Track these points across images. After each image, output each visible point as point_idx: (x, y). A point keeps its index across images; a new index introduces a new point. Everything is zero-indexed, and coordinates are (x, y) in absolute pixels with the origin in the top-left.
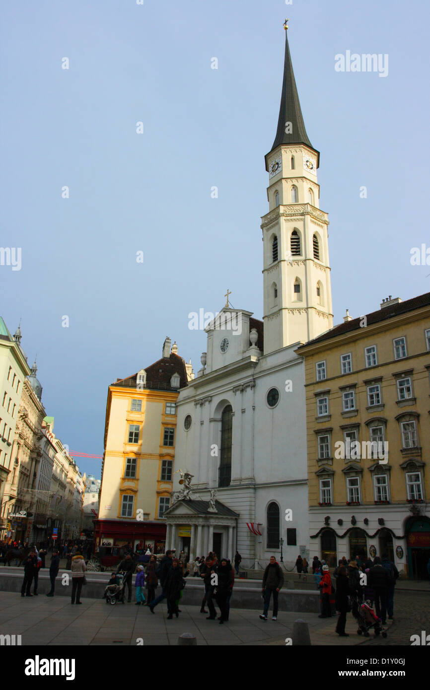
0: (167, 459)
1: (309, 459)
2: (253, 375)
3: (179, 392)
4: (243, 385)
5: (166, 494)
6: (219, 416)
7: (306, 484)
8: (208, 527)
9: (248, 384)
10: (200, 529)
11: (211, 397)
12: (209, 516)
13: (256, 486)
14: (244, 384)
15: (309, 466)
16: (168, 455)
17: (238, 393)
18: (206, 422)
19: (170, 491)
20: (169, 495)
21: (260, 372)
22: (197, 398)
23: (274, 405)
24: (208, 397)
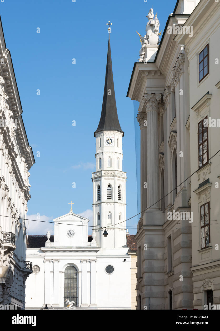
2: (97, 256)
4: (89, 259)
6: (63, 270)
9: (93, 260)
11: (60, 259)
14: (91, 259)
17: (84, 263)
21: (101, 256)
22: (46, 257)
23: (110, 273)
24: (58, 259)
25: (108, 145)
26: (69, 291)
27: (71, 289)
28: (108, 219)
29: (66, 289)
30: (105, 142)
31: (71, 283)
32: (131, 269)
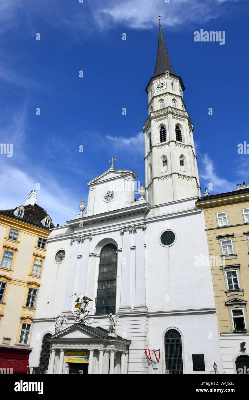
0: (34, 287)
1: (215, 291)
2: (145, 220)
3: (51, 231)
4: (133, 227)
5: (28, 320)
6: (98, 252)
7: (215, 312)
8: (109, 352)
9: (140, 226)
10: (101, 354)
11: (92, 235)
12: (111, 341)
13: (149, 314)
14: (135, 226)
15: (216, 297)
16: (35, 284)
17: (126, 233)
18: (85, 256)
19: (33, 318)
20: (31, 321)
21: (153, 217)
22: (73, 236)
23: (169, 244)
24: (88, 235)
25: (159, 90)
26: (105, 286)
27: (108, 282)
28: (164, 166)
29: (101, 284)
30: (155, 89)
31: (108, 272)
32: (206, 230)
